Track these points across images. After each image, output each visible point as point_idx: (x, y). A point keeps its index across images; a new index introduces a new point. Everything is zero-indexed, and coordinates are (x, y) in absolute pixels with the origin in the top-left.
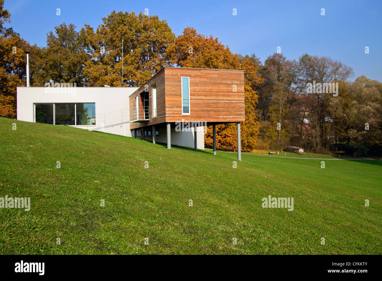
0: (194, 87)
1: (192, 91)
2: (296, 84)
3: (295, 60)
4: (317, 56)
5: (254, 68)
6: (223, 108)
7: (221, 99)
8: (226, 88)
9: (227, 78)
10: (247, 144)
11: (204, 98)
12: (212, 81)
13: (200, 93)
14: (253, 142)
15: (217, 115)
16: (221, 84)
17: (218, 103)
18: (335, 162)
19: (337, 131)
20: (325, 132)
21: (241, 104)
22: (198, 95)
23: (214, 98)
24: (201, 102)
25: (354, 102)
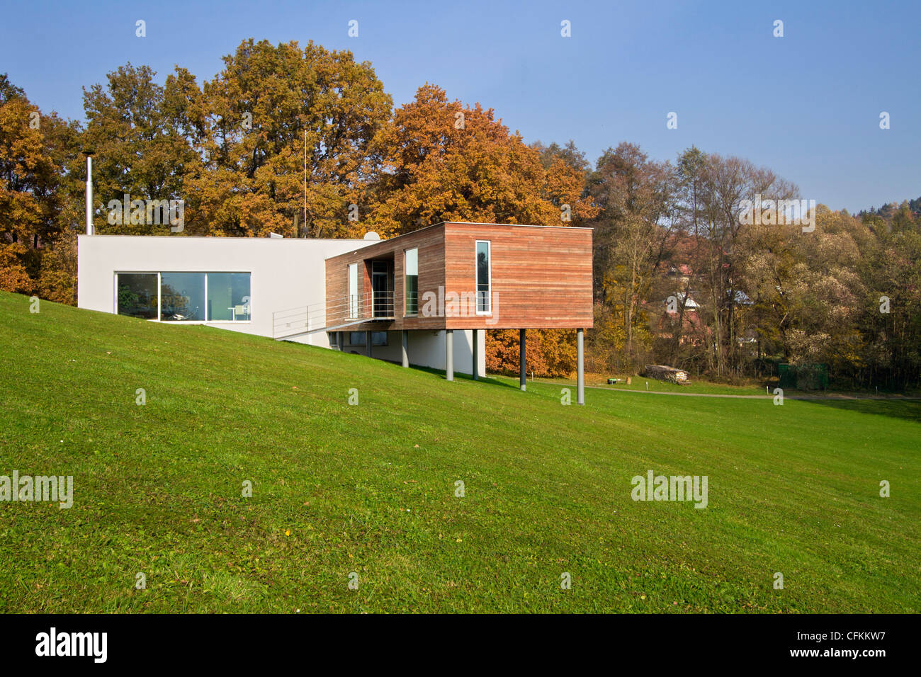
0: (498, 261)
1: (494, 268)
2: (668, 216)
3: (667, 162)
4: (719, 157)
5: (576, 183)
6: (552, 301)
7: (550, 283)
8: (557, 263)
9: (560, 243)
10: (558, 360)
11: (516, 281)
12: (533, 249)
13: (509, 271)
14: (572, 356)
15: (540, 315)
16: (548, 254)
17: (542, 293)
18: (758, 403)
19: (762, 331)
20: (735, 334)
21: (586, 293)
22: (508, 276)
23: (536, 282)
24: (511, 290)
25: (801, 266)
